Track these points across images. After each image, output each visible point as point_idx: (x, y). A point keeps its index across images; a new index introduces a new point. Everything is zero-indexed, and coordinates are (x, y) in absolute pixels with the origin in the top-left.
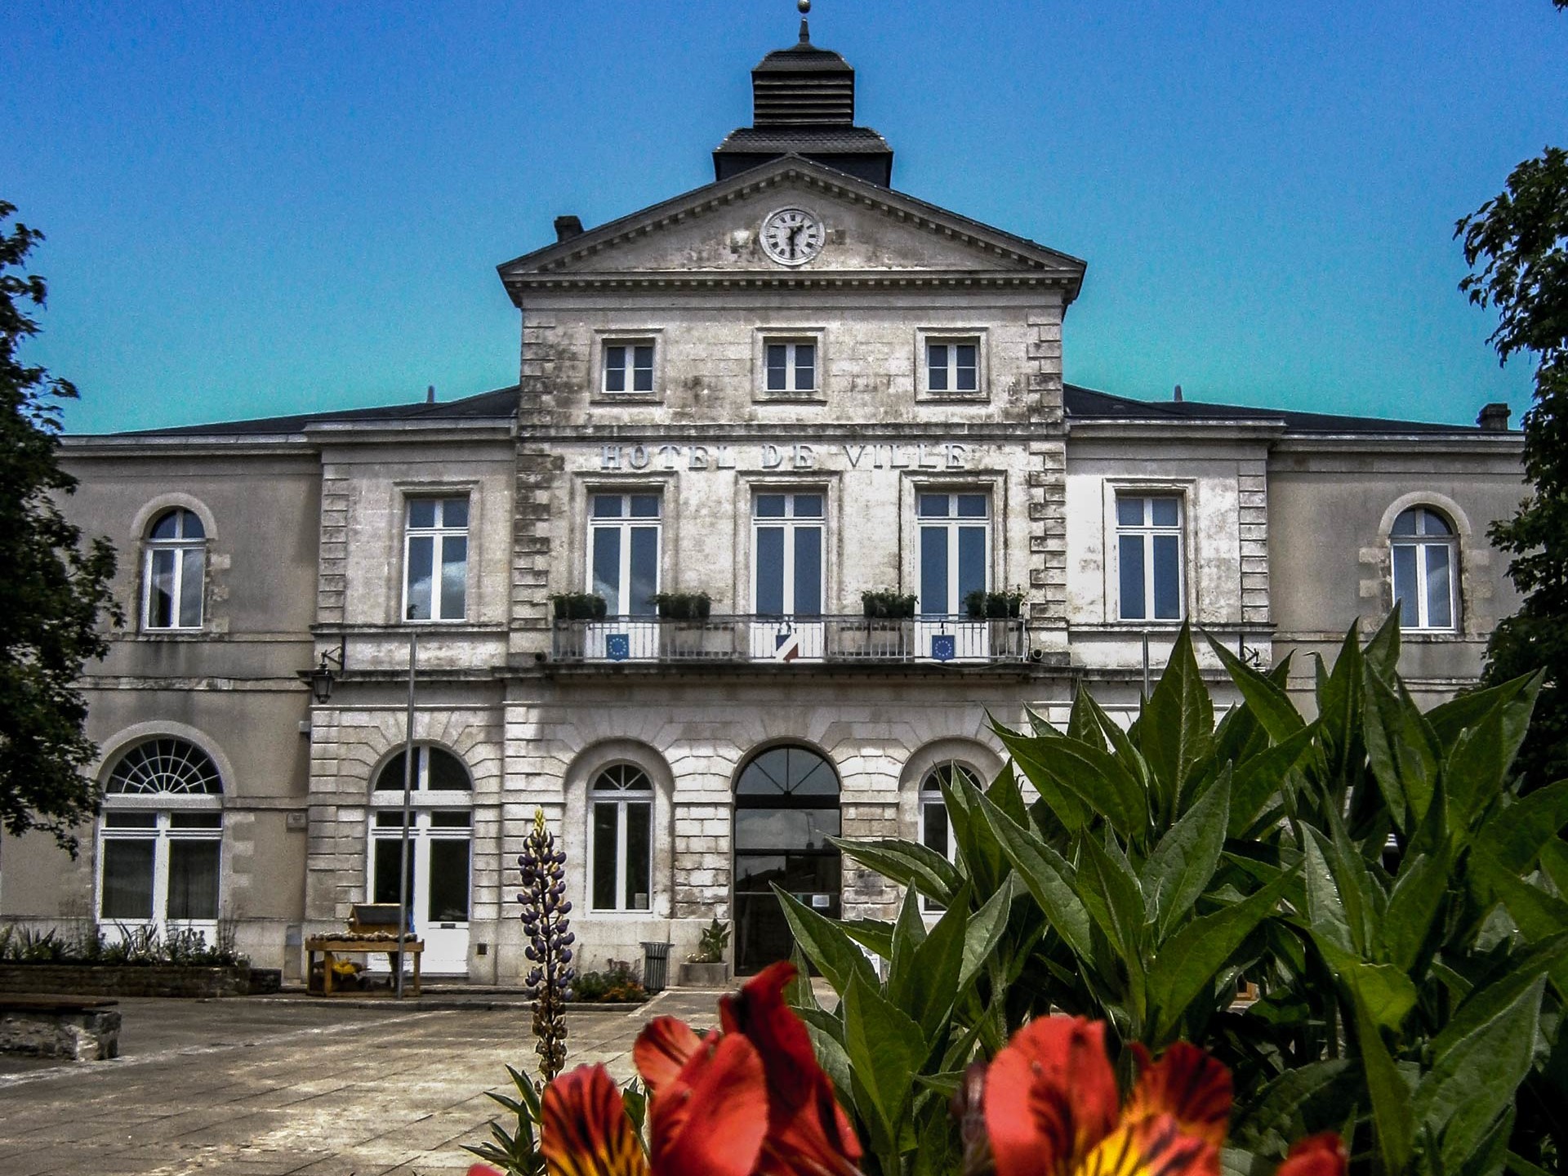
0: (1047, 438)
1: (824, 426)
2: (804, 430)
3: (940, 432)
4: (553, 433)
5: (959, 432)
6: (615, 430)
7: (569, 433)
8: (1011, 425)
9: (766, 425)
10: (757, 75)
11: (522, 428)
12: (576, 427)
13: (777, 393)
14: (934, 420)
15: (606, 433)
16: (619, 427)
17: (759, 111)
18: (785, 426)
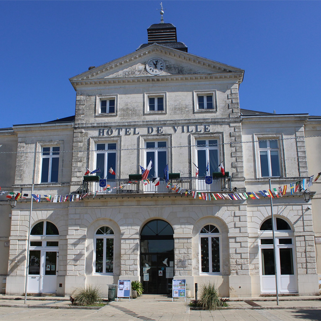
0: (235, 122)
1: (166, 121)
2: (160, 122)
3: (202, 121)
4: (84, 125)
5: (208, 121)
6: (103, 124)
7: (89, 125)
8: (224, 118)
9: (148, 121)
10: (148, 30)
11: (76, 124)
12: (91, 124)
13: (152, 112)
14: (200, 118)
15: (101, 125)
16: (104, 123)
17: (149, 39)
18: (154, 121)
